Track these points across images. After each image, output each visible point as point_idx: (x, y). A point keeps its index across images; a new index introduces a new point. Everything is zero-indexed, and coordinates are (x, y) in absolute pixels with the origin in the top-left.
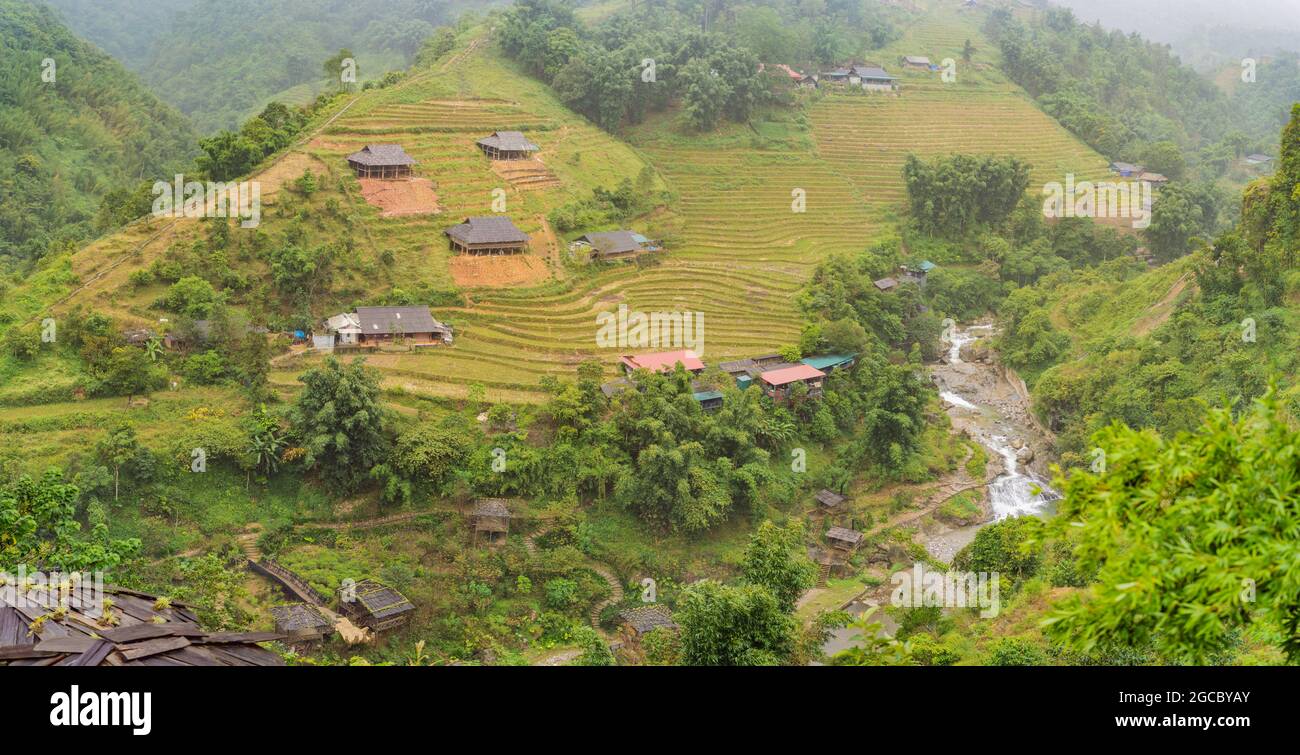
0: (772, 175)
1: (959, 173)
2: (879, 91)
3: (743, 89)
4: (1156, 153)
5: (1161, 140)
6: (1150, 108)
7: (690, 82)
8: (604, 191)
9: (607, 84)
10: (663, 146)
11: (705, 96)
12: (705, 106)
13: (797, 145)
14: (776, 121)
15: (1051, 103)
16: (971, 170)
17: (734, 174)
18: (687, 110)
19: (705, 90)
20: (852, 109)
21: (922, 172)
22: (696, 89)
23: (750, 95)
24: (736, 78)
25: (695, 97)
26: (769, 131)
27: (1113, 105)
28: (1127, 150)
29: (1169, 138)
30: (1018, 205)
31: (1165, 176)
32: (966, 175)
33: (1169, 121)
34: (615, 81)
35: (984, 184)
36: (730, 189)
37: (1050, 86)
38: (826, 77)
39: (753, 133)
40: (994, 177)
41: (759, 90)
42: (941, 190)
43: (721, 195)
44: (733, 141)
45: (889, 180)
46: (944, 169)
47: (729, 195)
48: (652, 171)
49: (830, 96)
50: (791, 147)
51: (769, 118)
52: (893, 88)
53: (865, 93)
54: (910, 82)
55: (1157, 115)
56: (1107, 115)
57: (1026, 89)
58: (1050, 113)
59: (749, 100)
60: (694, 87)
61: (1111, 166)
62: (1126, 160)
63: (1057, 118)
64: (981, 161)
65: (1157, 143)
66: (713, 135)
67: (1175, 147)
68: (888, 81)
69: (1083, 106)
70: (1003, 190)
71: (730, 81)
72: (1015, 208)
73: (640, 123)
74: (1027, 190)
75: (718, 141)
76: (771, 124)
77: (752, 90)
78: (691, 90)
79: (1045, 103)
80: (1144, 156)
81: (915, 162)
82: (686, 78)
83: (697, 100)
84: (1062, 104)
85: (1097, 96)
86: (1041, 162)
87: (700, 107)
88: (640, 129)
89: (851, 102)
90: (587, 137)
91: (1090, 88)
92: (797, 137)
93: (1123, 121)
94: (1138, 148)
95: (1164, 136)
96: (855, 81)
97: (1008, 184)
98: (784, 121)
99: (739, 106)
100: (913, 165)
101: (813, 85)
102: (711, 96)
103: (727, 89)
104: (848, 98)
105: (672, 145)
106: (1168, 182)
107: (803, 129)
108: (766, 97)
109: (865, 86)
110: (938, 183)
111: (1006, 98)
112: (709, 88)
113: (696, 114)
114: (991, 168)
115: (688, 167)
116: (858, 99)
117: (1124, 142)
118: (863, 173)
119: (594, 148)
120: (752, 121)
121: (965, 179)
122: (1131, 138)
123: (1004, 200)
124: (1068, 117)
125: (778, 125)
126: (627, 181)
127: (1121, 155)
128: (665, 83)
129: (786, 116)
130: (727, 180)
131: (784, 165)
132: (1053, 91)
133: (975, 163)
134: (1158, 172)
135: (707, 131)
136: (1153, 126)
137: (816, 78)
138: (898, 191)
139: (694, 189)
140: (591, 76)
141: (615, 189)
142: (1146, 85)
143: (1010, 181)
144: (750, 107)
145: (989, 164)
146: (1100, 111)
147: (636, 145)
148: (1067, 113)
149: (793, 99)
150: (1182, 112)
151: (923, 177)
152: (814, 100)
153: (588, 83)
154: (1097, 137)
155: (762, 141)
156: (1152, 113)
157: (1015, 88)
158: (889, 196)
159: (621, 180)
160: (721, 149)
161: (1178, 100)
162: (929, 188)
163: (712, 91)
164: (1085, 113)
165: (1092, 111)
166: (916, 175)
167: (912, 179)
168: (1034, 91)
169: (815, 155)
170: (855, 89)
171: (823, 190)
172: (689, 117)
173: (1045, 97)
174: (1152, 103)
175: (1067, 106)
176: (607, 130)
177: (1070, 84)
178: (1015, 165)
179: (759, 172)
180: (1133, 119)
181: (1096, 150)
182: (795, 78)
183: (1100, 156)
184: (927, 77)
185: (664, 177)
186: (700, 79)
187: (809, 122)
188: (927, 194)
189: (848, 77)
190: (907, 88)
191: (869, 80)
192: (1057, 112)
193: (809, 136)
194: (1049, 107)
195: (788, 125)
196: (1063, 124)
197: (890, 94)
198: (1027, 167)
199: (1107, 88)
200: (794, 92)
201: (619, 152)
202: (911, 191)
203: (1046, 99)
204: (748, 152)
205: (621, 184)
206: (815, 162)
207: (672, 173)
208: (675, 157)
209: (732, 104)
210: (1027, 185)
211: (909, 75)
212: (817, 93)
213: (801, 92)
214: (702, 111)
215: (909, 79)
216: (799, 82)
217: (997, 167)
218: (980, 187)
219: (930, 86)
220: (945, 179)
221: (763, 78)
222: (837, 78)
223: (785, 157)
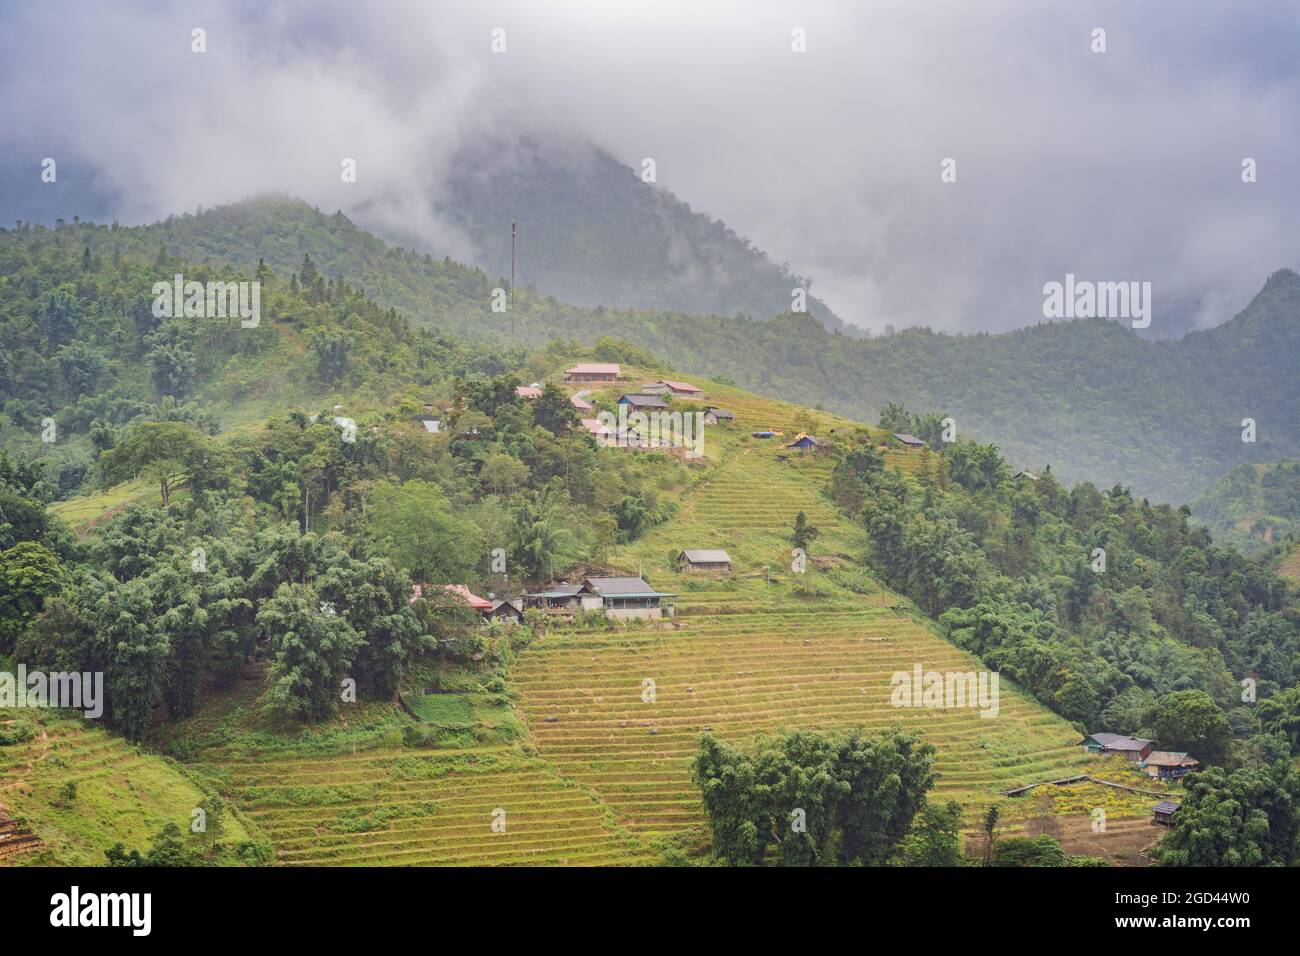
0: (447, 794)
1: (797, 768)
2: (638, 621)
3: (383, 636)
4: (1172, 712)
5: (1180, 687)
6: (1155, 627)
7: (283, 630)
8: (127, 852)
9: (122, 645)
10: (237, 755)
11: (312, 655)
12: (314, 673)
13: (490, 733)
14: (450, 691)
15: (964, 626)
16: (819, 760)
17: (376, 798)
18: (280, 685)
19: (312, 641)
20: (589, 658)
21: (727, 769)
22: (295, 642)
23: (397, 647)
24: (371, 616)
25: (294, 657)
26: (437, 712)
27: (1085, 625)
28: (1116, 707)
29: (1196, 682)
30: (914, 824)
31: (1192, 755)
32: (810, 769)
33: (1194, 650)
34: (137, 638)
35: (847, 785)
36: (369, 828)
37: (962, 596)
38: (537, 603)
39: (406, 717)
40: (865, 771)
41: (415, 636)
42: (767, 801)
43: (354, 840)
44: (370, 735)
45: (668, 787)
46: (768, 761)
47: (367, 839)
48: (218, 807)
49: (548, 637)
50: (480, 739)
51: (435, 688)
52: (664, 612)
53: (611, 627)
54: (696, 600)
55: (1170, 641)
56: (1073, 645)
57: (915, 601)
58: (965, 645)
59: (396, 657)
60: (290, 639)
61: (1087, 740)
62: (1115, 728)
63: (979, 652)
64: (838, 742)
65: (1173, 695)
66: (332, 728)
67: (1208, 700)
68: (655, 601)
69: (1026, 629)
70: (884, 795)
71: (358, 622)
72: (908, 830)
73: (189, 715)
74: (929, 794)
75: (341, 738)
76: (440, 697)
77: (401, 637)
78: (286, 644)
79: (956, 626)
80: (1150, 719)
81: (715, 752)
82: (274, 622)
83: (297, 663)
84: (988, 626)
85: (1053, 610)
86: (954, 739)
87: (303, 675)
88: (190, 725)
89: (589, 646)
90: (86, 750)
91: (1037, 595)
92: (489, 719)
93: (1105, 654)
94: (1136, 702)
95: (1185, 679)
96: (591, 604)
97: (894, 783)
98: (462, 690)
99: (379, 668)
100: (711, 759)
101: (515, 619)
102: (324, 654)
103: (354, 637)
104: (584, 638)
105: (255, 754)
106: (1200, 768)
107: (500, 704)
108: (428, 649)
109: (613, 613)
110: (759, 788)
111: (879, 621)
112: (320, 637)
113: (297, 690)
114: (858, 754)
115: (288, 793)
116: (600, 638)
117: (1109, 694)
118: (616, 779)
119: (103, 771)
120: (404, 694)
121: (810, 776)
122: (1122, 686)
123: (887, 814)
124: (998, 651)
125: (454, 697)
126: (172, 829)
127: (1104, 720)
128: (233, 635)
129: (465, 679)
130: (364, 812)
131: (471, 773)
132: (966, 604)
133: (827, 747)
134: (1178, 749)
135: (318, 720)
136: (1163, 662)
137: (518, 605)
138: (688, 808)
139: (301, 833)
140: (89, 631)
141: (149, 846)
142: (1146, 584)
143: (896, 777)
144: (399, 670)
145: (854, 747)
146: (1060, 638)
147: (183, 758)
148: (997, 643)
149: (477, 649)
150: (1218, 632)
151: (731, 778)
152: (517, 646)
153: (83, 645)
154: (1056, 688)
155: (426, 731)
156: (1161, 636)
157: (898, 600)
158: (673, 819)
159: (158, 829)
160: (348, 753)
161: (1209, 610)
162: (743, 797)
163: (325, 643)
164: (1032, 643)
165: (1045, 637)
166: (718, 775)
167: (713, 782)
168: (931, 607)
169: (526, 750)
170: (591, 620)
171: (545, 816)
172: (283, 696)
173: (951, 614)
174: (1159, 618)
175: (997, 630)
176: (126, 734)
177: (1000, 588)
178: (904, 747)
179: (423, 791)
180: (1124, 650)
181: (1057, 711)
182: (479, 609)
183: (1064, 723)
184: (727, 589)
185: (241, 815)
186: (302, 622)
187: (511, 688)
188: (741, 812)
189: (579, 599)
190: (689, 611)
191: (618, 602)
192: (977, 643)
193: (512, 716)
194: (963, 634)
195: (472, 697)
196: (991, 666)
197: (657, 625)
198: (925, 751)
199: (1071, 594)
200: (479, 634)
201: (154, 776)
202: (711, 807)
203: (957, 619)
204: (399, 754)
205: (161, 836)
206: (526, 763)
207: (258, 807)
208: (261, 775)
209: (364, 664)
210: (929, 785)
211: (692, 587)
212: (524, 633)
213: (493, 633)
214: (308, 682)
215: (695, 595)
216: (488, 615)
217: (869, 751)
218: (840, 791)
219: (734, 605)
220: (772, 779)
221: (421, 612)
222: (558, 602)
223: (472, 759)
